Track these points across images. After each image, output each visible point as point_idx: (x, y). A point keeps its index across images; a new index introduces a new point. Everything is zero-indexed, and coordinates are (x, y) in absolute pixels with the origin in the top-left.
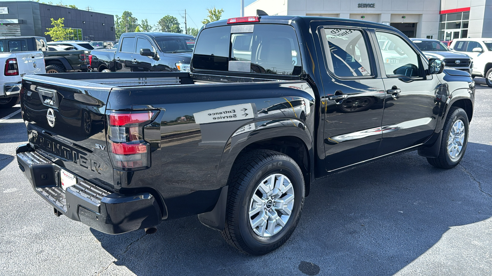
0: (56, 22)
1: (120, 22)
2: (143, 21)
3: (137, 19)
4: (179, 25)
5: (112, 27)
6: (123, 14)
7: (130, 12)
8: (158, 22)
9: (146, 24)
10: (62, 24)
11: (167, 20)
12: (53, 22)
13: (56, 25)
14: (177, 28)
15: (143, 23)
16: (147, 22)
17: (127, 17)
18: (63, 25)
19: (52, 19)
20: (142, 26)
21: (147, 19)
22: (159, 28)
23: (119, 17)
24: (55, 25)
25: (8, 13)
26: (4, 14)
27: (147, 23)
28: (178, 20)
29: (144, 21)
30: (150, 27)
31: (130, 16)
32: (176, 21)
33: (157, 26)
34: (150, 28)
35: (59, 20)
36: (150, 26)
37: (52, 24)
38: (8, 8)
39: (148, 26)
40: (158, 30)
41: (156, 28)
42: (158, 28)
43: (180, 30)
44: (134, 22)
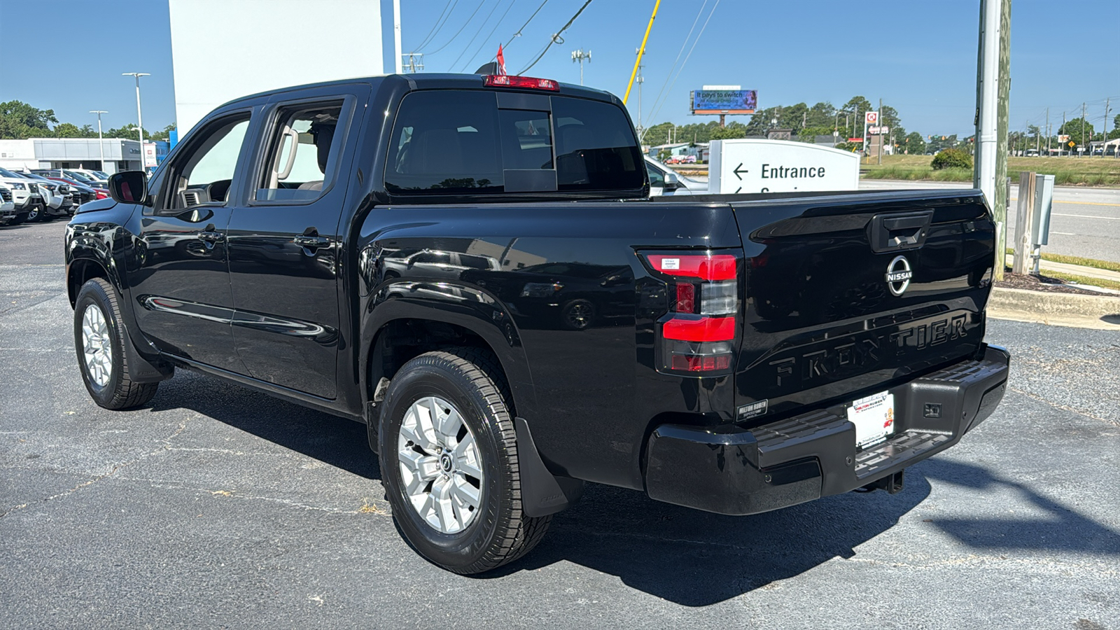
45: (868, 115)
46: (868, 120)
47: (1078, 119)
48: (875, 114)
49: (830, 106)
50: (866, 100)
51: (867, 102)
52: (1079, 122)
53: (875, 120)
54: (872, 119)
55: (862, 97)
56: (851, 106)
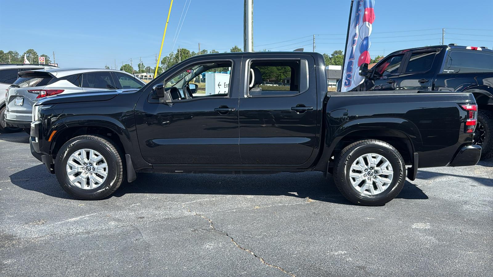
45: (40, 58)
46: (40, 60)
47: (127, 65)
48: (43, 58)
49: (17, 53)
50: (35, 51)
51: (36, 52)
52: (128, 66)
53: (43, 60)
54: (42, 60)
55: (32, 50)
56: (28, 54)
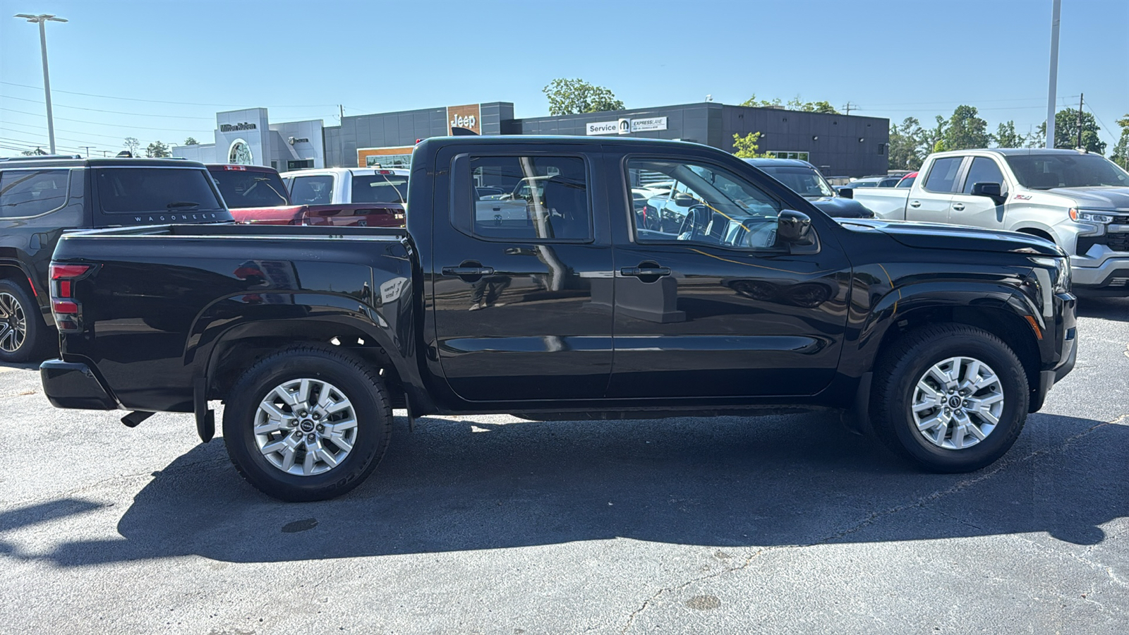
0: (742, 140)
1: (946, 131)
2: (1001, 126)
3: (985, 123)
4: (1098, 131)
5: (883, 145)
6: (956, 113)
7: (971, 107)
8: (1039, 127)
9: (1009, 132)
10: (755, 144)
11: (1064, 120)
12: (738, 142)
13: (743, 147)
14: (1089, 138)
15: (1001, 130)
16: (1012, 128)
17: (964, 118)
18: (756, 147)
19: (736, 136)
20: (999, 139)
21: (1012, 122)
22: (1039, 142)
23: (945, 120)
24: (740, 148)
25: (668, 127)
26: (659, 131)
27: (1011, 130)
28: (1095, 118)
29: (1006, 125)
30: (1020, 138)
31: (972, 117)
32: (1089, 121)
33: (1036, 137)
34: (1019, 143)
35: (749, 137)
36: (1019, 136)
37: (734, 145)
38: (668, 119)
39: (1014, 136)
40: (1037, 145)
41: (1033, 141)
42: (1036, 141)
43: (1097, 144)
44: (980, 129)
